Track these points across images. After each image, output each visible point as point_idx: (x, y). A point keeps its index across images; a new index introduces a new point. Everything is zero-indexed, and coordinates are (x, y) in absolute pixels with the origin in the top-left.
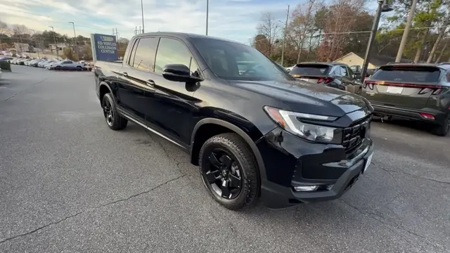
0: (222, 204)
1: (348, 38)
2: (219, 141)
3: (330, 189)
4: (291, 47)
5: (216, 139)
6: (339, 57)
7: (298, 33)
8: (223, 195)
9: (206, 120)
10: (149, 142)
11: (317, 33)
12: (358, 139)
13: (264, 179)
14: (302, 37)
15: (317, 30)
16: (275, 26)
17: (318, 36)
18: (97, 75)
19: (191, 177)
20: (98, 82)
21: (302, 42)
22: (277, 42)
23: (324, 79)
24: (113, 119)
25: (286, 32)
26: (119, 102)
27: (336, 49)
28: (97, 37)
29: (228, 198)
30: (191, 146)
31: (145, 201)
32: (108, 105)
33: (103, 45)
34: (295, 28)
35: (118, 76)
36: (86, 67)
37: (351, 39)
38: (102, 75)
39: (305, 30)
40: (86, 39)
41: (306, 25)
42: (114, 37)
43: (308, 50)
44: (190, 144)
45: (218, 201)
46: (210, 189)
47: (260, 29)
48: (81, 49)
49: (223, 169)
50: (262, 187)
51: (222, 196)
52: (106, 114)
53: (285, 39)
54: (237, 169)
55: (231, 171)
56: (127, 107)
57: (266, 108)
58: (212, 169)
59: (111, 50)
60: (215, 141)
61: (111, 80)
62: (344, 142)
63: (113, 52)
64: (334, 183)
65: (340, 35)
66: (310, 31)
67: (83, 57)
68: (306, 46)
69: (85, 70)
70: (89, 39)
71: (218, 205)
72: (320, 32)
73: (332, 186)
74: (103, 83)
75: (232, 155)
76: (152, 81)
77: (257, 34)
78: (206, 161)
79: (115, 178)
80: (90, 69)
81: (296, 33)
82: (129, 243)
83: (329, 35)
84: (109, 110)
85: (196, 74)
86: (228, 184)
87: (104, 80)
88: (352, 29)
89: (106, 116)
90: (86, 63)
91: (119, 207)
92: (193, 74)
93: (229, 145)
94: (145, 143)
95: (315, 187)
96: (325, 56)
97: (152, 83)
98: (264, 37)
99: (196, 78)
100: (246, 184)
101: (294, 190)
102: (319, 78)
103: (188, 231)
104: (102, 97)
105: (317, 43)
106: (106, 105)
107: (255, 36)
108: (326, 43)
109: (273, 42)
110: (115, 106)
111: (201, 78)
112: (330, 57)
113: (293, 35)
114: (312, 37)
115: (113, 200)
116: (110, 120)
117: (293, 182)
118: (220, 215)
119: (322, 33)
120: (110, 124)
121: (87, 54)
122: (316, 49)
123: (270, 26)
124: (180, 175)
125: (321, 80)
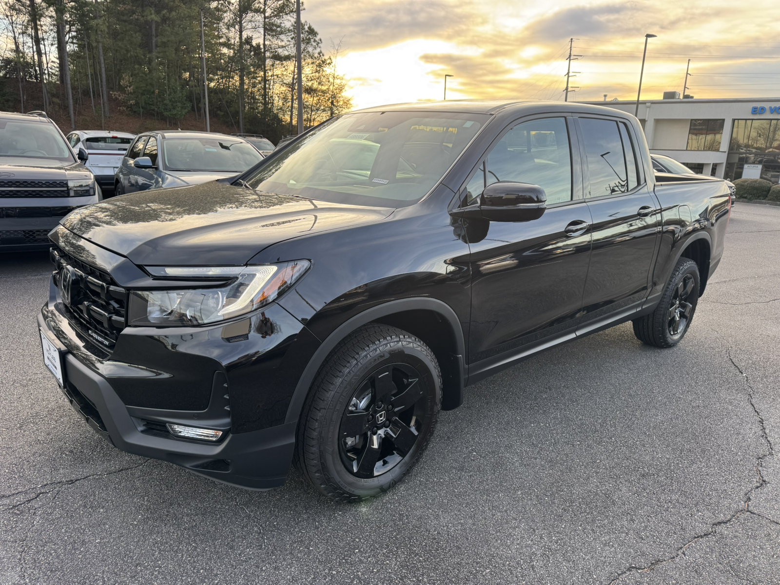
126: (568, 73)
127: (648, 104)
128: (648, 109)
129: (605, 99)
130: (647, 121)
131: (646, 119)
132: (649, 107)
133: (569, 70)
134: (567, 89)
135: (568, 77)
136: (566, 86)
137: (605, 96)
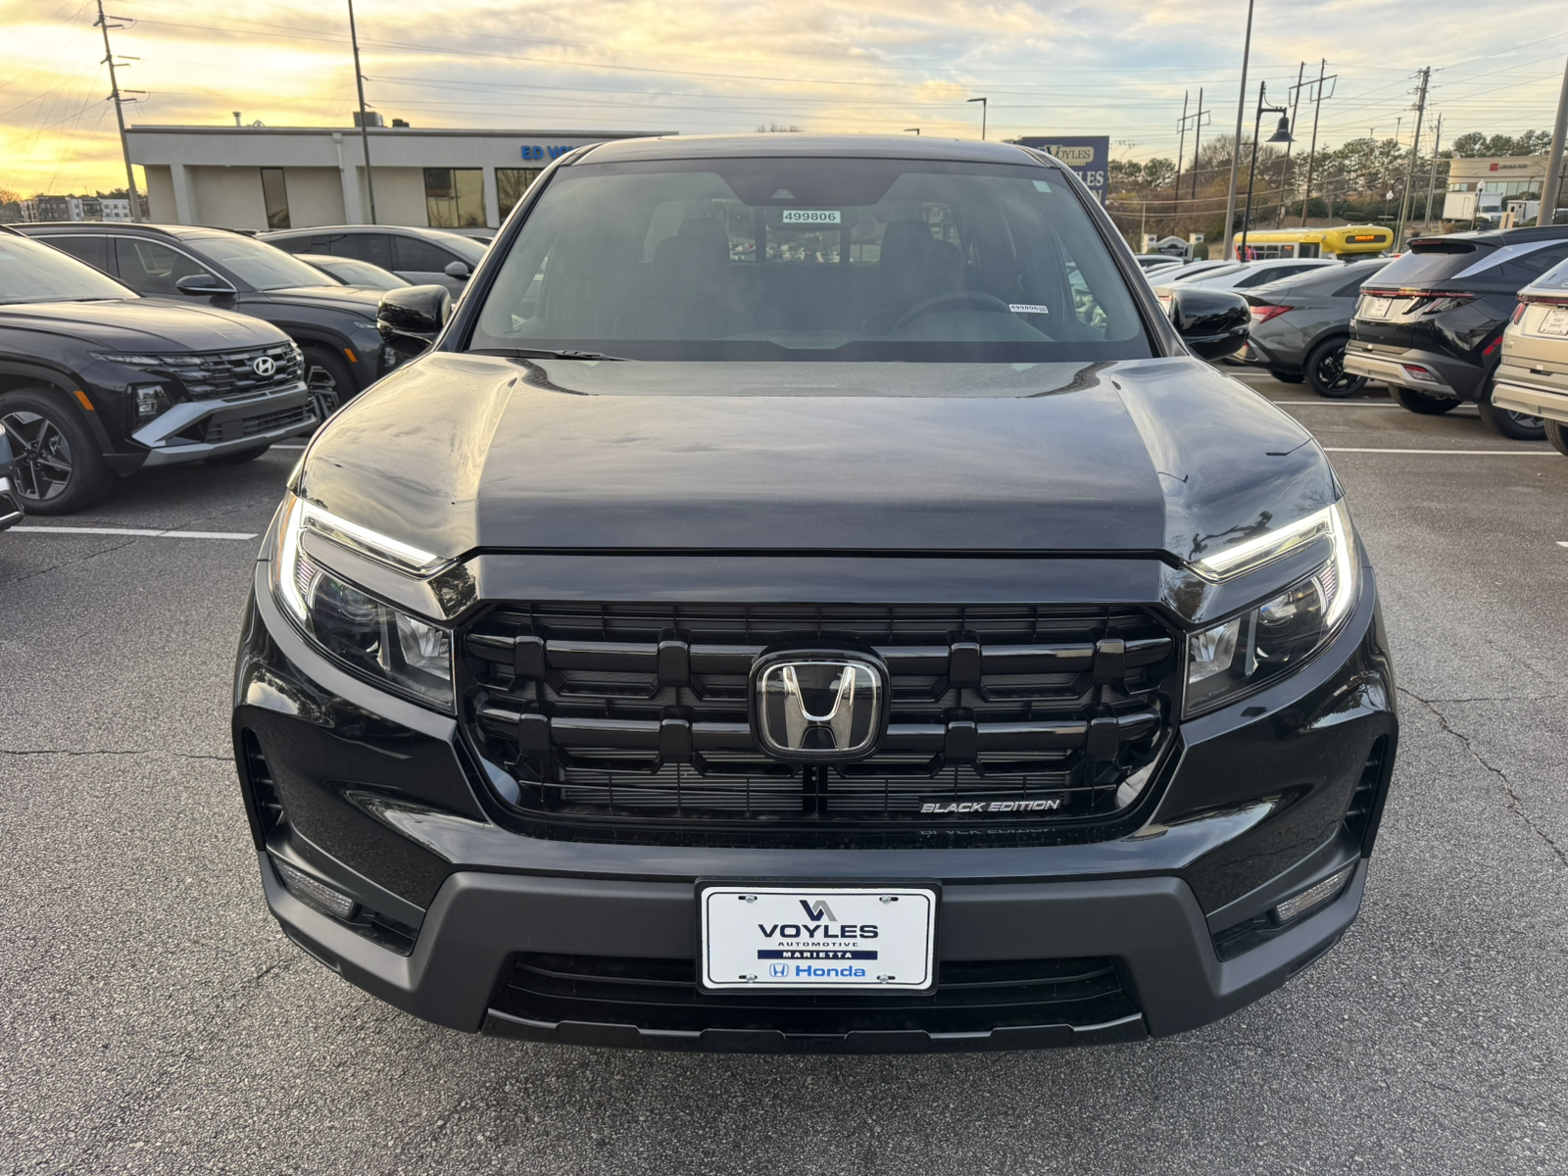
126: (109, 58)
127: (337, 136)
128: (339, 145)
129: (238, 121)
130: (343, 170)
131: (341, 167)
132: (337, 142)
133: (108, 51)
134: (115, 94)
135: (112, 66)
136: (111, 88)
137: (237, 115)
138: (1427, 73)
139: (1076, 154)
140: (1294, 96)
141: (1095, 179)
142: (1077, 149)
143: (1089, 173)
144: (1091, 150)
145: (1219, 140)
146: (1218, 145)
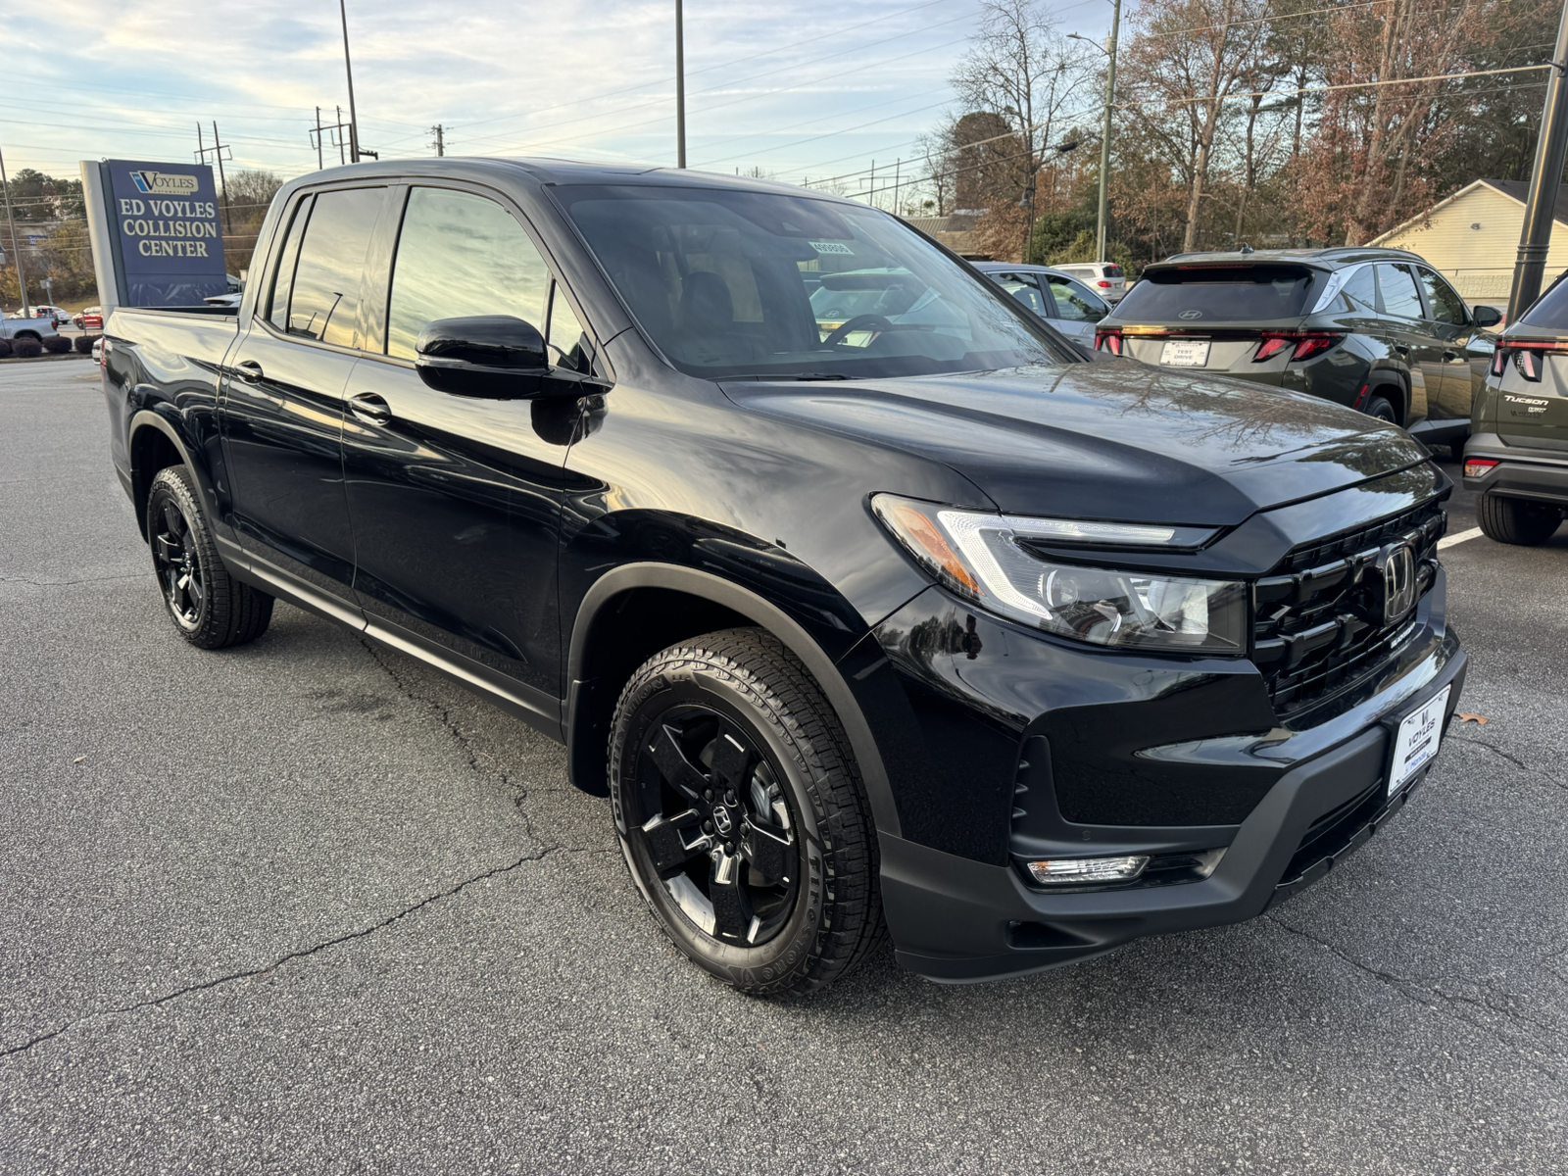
0: (717, 973)
1: (1452, 101)
2: (690, 669)
3: (1208, 870)
4: (1147, 173)
5: (680, 662)
6: (1409, 209)
7: (1180, 92)
8: (720, 927)
9: (627, 574)
10: (378, 702)
11: (1284, 88)
12: (1342, 629)
13: (889, 832)
14: (1202, 115)
15: (1284, 71)
16: (1052, 63)
17: (1293, 103)
18: (116, 378)
19: (579, 859)
20: (124, 410)
21: (1205, 140)
22: (1069, 147)
23: (1292, 338)
24: (200, 594)
25: (1116, 91)
26: (224, 509)
27: (1392, 164)
28: (116, 176)
29: (743, 943)
30: (570, 702)
31: (352, 975)
32: (173, 526)
33: (148, 215)
34: (1165, 70)
35: (215, 380)
36: (64, 332)
37: (1476, 110)
38: (144, 376)
39: (1218, 75)
40: (61, 188)
41: (1222, 45)
42: (203, 172)
43: (1239, 180)
44: (562, 694)
45: (697, 960)
46: (662, 908)
47: (976, 83)
48: (36, 240)
49: (717, 799)
50: (885, 871)
51: (718, 935)
52: (165, 570)
53: (1112, 131)
54: (773, 798)
55: (753, 809)
56: (260, 531)
57: (878, 503)
58: (671, 803)
59: (191, 238)
60: (670, 671)
61: (181, 403)
62: (1260, 645)
63: (201, 251)
64: (1226, 841)
65: (1413, 91)
66: (1248, 78)
67: (46, 285)
68: (1228, 161)
69: (60, 348)
70: (78, 186)
71: (702, 977)
72: (1302, 81)
73: (1220, 856)
74: (146, 417)
75: (747, 731)
76: (377, 400)
77: (959, 111)
78: (639, 767)
79: (210, 877)
80: (85, 347)
81: (1173, 95)
82: (271, 1159)
83: (1352, 95)
84: (180, 552)
85: (579, 359)
86: (742, 870)
87: (148, 401)
88: (1472, 55)
89: (165, 584)
90: (62, 313)
91: (229, 1006)
92: (563, 362)
93: (733, 685)
94: (360, 705)
95: (1131, 861)
96: (1332, 208)
97: (375, 409)
98: (995, 123)
99: (575, 377)
100: (815, 863)
101: (1030, 881)
102: (1261, 336)
103: (548, 1100)
104: (142, 487)
105: (1287, 143)
106: (162, 527)
107: (947, 124)
108: (1337, 136)
109: (1046, 150)
110: (207, 531)
111: (599, 380)
112: (1361, 211)
113: (1154, 104)
114: (1255, 112)
115: (200, 974)
116: (187, 602)
117: (1021, 839)
118: (706, 1027)
119: (1313, 86)
120: (185, 620)
121: (63, 263)
122: (1282, 173)
123: (1024, 65)
124: (527, 847)
125: (1273, 346)
138: (439, 130)
139: (177, 183)
140: (316, 139)
141: (205, 211)
142: (177, 177)
143: (197, 204)
144: (194, 180)
145: (241, 176)
146: (242, 181)
